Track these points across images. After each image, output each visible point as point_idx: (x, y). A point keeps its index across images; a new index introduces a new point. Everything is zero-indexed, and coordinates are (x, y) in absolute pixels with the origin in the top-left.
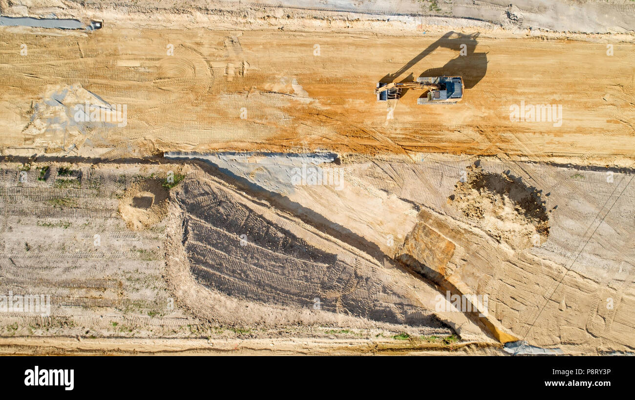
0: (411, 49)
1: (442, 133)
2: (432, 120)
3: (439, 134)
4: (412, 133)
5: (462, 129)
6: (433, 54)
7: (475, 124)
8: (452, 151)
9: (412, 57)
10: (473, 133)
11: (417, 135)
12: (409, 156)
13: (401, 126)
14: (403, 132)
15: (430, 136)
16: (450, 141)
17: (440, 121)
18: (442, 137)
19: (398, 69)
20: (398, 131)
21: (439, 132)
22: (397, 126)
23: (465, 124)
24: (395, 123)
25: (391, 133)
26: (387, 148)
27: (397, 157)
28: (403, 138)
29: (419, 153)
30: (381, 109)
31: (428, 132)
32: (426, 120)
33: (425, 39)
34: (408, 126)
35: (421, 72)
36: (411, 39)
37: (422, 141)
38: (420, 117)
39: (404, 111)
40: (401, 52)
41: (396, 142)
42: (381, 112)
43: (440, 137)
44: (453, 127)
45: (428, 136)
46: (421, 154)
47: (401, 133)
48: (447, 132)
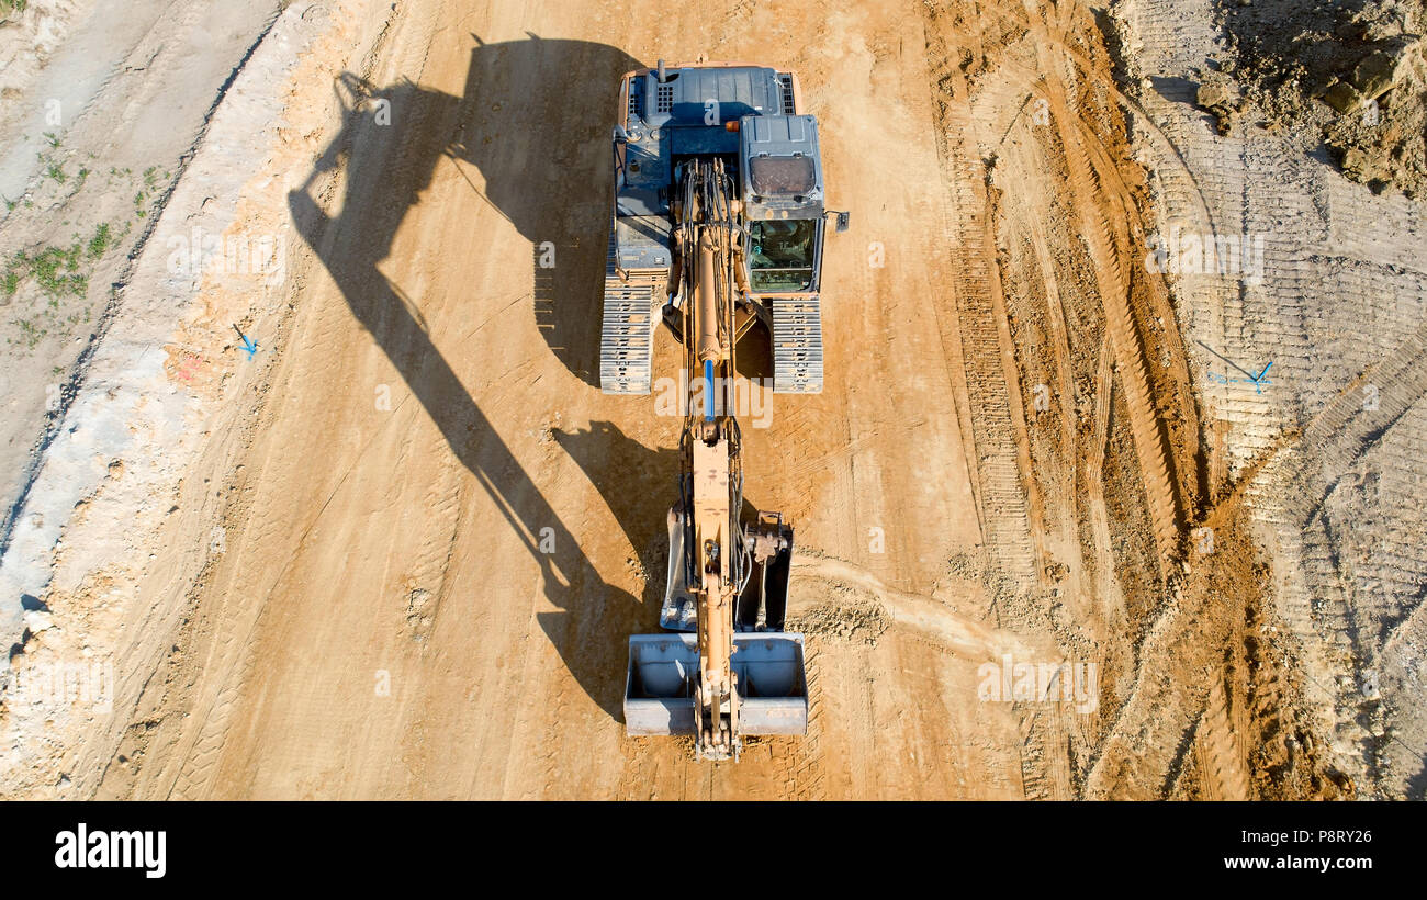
0: (354, 436)
1: (1015, 253)
2: (929, 309)
3: (1032, 267)
4: (1057, 445)
5: (970, 149)
6: (429, 296)
7: (925, 90)
8: (1130, 205)
9: (424, 429)
10: (986, 101)
11: (1067, 404)
12: (1248, 474)
13: (1011, 527)
14: (1066, 513)
15: (1055, 323)
16: (1066, 212)
17: (934, 264)
18: (1043, 252)
19: (509, 542)
20: (1066, 551)
21: (1014, 267)
22: (1019, 563)
23: (932, 134)
24: (995, 578)
25: (1094, 611)
26: (1240, 651)
27: (1285, 563)
28: (1117, 513)
29: (1206, 398)
30: (884, 701)
31: (1030, 337)
32: (936, 348)
33: (300, 343)
34: (1003, 472)
35: (553, 370)
36: (276, 436)
37: (1103, 375)
38: (921, 384)
39: (879, 503)
40: (367, 511)
41: (1166, 569)
42: (902, 697)
43: (1047, 267)
44: (966, 192)
45: (1058, 341)
46: (1208, 391)
47: (1069, 527)
48: (1004, 227)
